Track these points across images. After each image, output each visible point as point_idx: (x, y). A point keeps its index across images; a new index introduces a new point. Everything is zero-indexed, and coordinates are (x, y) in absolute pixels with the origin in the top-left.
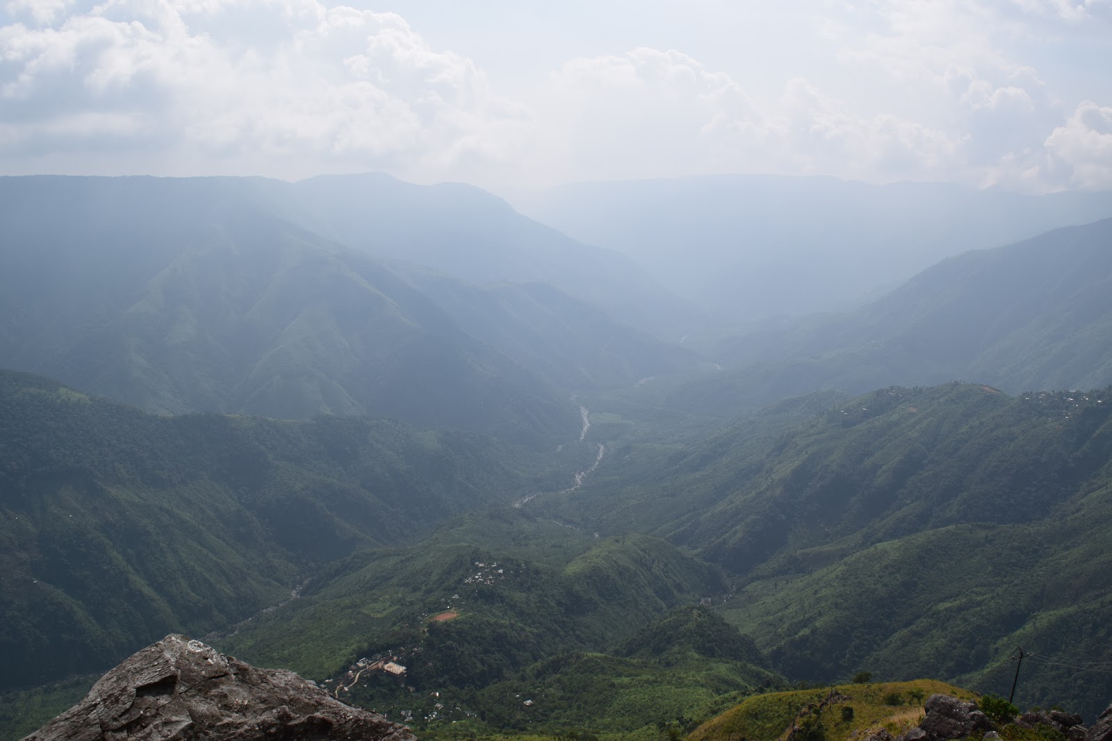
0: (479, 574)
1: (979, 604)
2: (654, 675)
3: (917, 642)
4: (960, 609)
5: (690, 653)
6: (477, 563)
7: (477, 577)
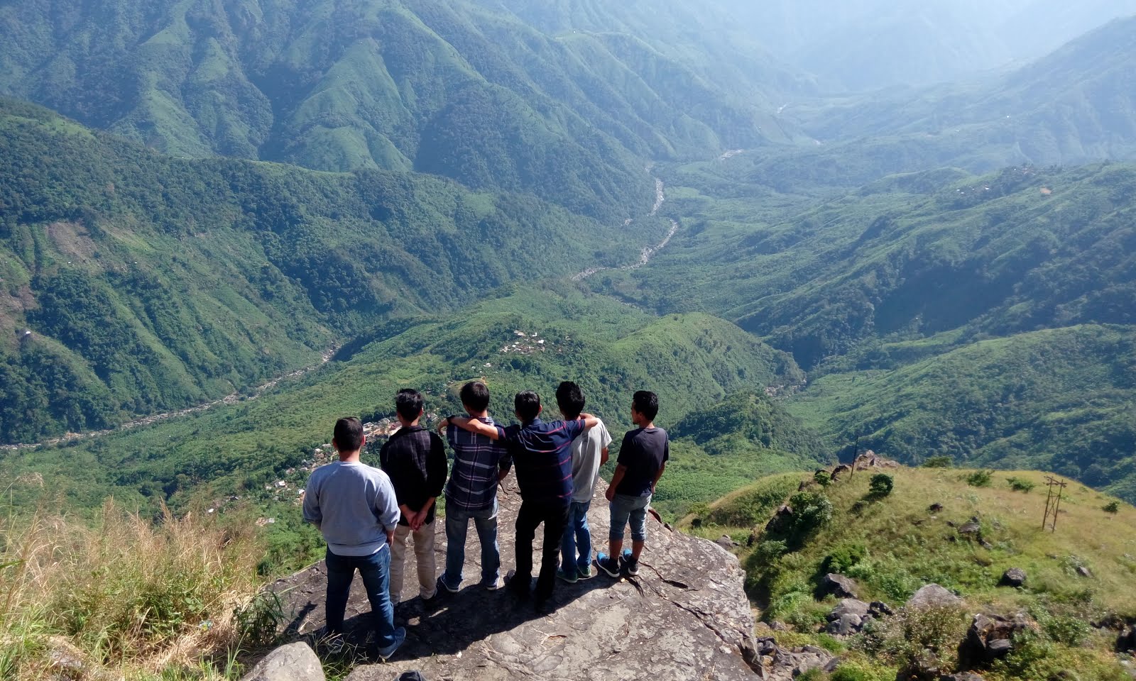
0: (517, 343)
1: (1100, 417)
2: (694, 460)
3: (1017, 455)
4: (1077, 421)
5: (741, 442)
6: (516, 332)
7: (514, 346)
